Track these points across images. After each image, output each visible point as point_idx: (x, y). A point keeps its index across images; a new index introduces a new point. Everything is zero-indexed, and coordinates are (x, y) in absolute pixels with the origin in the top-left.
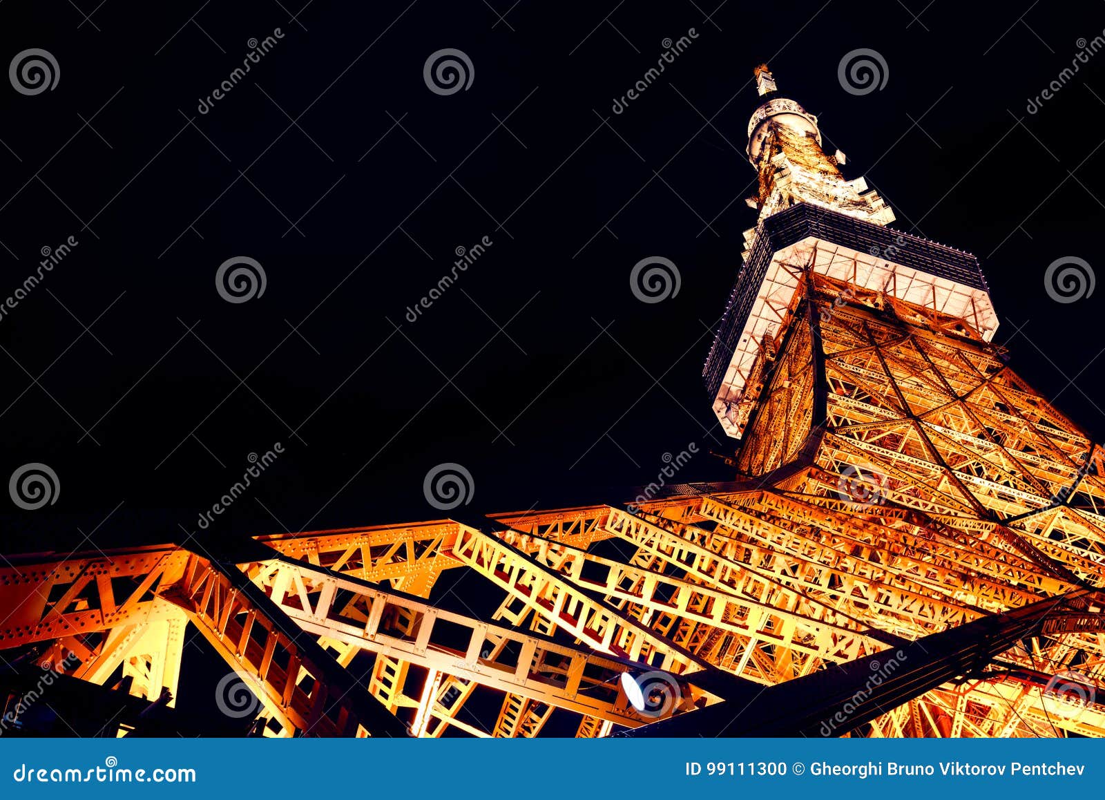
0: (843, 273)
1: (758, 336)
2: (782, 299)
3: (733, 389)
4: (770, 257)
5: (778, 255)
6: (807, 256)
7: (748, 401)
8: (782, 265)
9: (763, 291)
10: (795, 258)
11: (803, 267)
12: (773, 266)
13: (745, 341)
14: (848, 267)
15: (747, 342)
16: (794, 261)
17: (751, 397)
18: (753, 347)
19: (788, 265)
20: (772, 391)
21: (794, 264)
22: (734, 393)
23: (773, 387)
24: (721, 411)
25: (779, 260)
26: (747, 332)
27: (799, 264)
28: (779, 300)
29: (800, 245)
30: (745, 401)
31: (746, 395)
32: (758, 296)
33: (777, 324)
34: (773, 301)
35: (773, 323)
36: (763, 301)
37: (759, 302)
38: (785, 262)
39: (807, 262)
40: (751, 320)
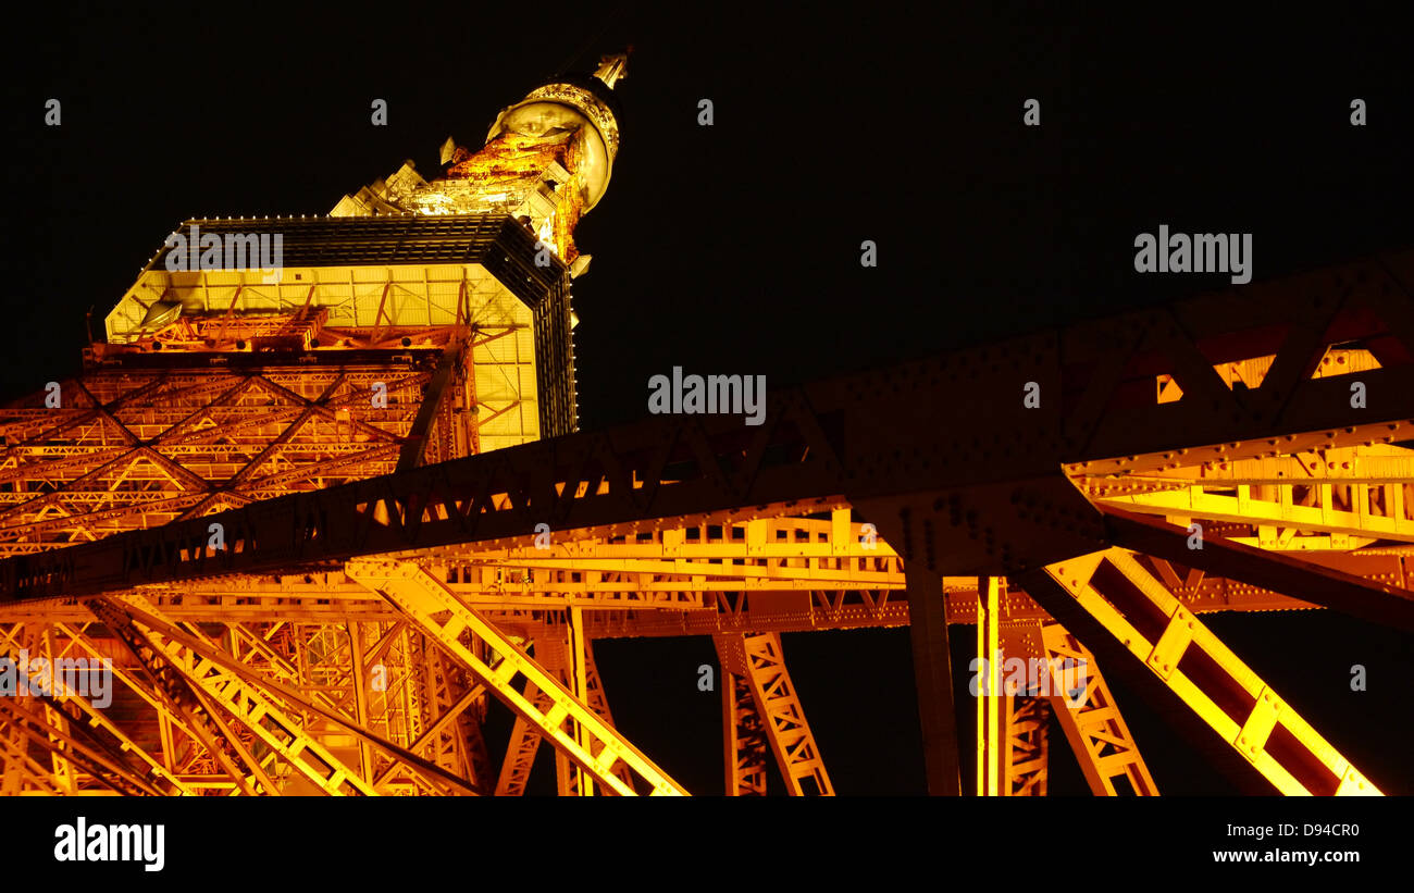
0: (489, 391)
1: (318, 296)
2: (401, 310)
3: (200, 293)
4: (467, 259)
5: (476, 271)
6: (493, 320)
7: (196, 332)
8: (464, 284)
9: (402, 272)
10: (484, 301)
11: (473, 321)
12: (453, 271)
13: (298, 277)
14: (502, 394)
15: (298, 281)
16: (477, 301)
17: (204, 333)
18: (297, 296)
19: (467, 294)
20: (260, 374)
21: (472, 304)
22: (191, 298)
23: (268, 373)
24: (148, 289)
25: (469, 277)
26: (316, 274)
27: (476, 311)
28: (397, 307)
29: (510, 299)
30: (194, 326)
31: (204, 323)
32: (390, 267)
33: (354, 320)
34: (392, 295)
35: (352, 312)
36: (385, 278)
37: (378, 273)
38: (470, 288)
39: (485, 323)
40: (341, 272)
